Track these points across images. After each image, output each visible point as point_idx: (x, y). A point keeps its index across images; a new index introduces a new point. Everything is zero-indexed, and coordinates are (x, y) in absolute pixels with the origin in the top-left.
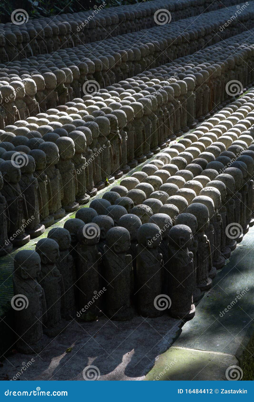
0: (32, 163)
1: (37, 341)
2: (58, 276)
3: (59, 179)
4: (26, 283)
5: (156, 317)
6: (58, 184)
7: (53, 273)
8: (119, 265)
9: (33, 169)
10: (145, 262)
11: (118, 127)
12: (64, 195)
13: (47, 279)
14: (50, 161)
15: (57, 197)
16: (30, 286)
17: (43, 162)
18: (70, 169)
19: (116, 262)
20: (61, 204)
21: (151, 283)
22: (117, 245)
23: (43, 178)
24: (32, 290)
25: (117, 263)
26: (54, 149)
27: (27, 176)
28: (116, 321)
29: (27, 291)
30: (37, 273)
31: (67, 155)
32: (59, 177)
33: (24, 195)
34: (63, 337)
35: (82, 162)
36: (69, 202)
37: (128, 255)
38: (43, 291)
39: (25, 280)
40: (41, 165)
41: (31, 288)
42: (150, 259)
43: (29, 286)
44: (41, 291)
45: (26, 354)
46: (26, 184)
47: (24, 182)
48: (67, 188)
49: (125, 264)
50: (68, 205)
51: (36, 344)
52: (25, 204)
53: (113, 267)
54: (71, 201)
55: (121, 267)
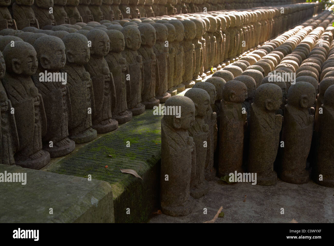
0: (165, 31)
1: (184, 202)
2: (207, 132)
3: (183, 55)
4: (178, 134)
5: (302, 184)
6: (182, 60)
7: (202, 127)
8: (269, 125)
9: (166, 37)
10: (297, 122)
11: (221, 28)
12: (185, 72)
13: (196, 133)
14: (177, 37)
15: (180, 71)
16: (182, 138)
17: (173, 35)
18: (191, 49)
19: (266, 120)
20: (182, 79)
21: (302, 146)
22: (270, 102)
23: (171, 50)
24: (183, 142)
25: (267, 122)
26: (181, 26)
27: (160, 44)
28: (260, 185)
29: (178, 144)
30: (191, 123)
31: (190, 36)
32: (183, 54)
33: (157, 59)
34: (208, 199)
35: (199, 46)
36: (188, 79)
37: (278, 115)
38: (194, 145)
39: (176, 130)
40: (171, 37)
41: (183, 140)
42: (303, 120)
43: (180, 137)
44: (193, 145)
45: (172, 216)
46: (158, 51)
47: (157, 49)
48: (187, 65)
49: (275, 124)
50: (187, 82)
51: (183, 206)
52: (158, 69)
53: (262, 126)
54: (189, 78)
55: (271, 127)
